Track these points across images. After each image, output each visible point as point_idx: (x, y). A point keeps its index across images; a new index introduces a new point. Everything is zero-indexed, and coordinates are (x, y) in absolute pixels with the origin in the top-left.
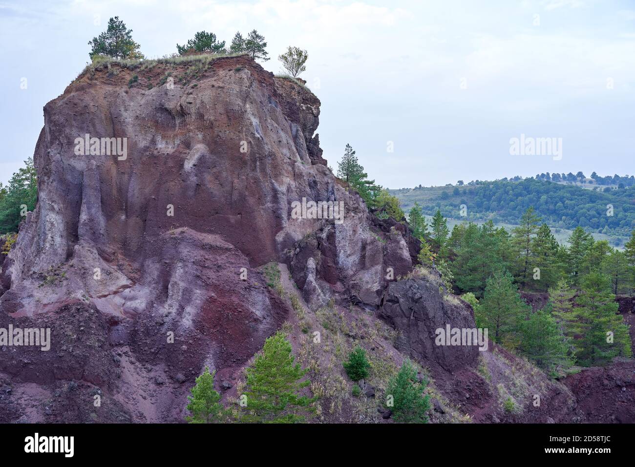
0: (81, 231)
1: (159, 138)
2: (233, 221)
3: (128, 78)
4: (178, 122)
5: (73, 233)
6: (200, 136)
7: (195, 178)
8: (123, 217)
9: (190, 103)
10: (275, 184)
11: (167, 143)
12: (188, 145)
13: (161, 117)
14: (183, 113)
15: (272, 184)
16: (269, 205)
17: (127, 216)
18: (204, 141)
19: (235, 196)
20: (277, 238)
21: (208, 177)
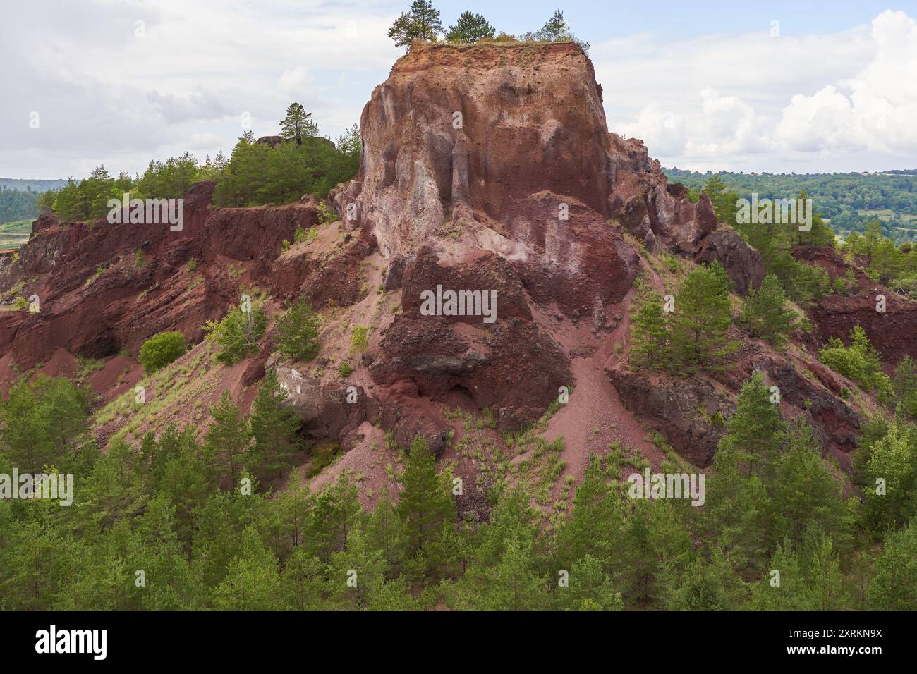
0: (455, 193)
1: (505, 113)
2: (584, 185)
3: (463, 59)
4: (521, 99)
5: (446, 197)
6: (551, 112)
7: (552, 148)
8: (483, 183)
9: (539, 83)
10: (608, 154)
11: (514, 118)
12: (538, 119)
13: (506, 95)
14: (530, 91)
15: (606, 154)
16: (604, 172)
17: (487, 182)
18: (555, 116)
19: (585, 164)
20: (609, 200)
21: (562, 147)
